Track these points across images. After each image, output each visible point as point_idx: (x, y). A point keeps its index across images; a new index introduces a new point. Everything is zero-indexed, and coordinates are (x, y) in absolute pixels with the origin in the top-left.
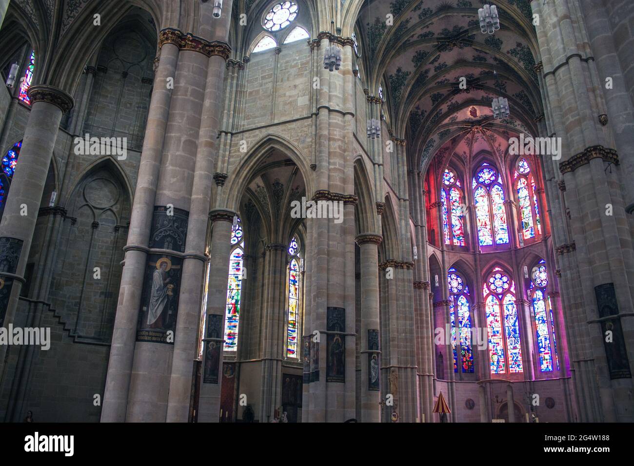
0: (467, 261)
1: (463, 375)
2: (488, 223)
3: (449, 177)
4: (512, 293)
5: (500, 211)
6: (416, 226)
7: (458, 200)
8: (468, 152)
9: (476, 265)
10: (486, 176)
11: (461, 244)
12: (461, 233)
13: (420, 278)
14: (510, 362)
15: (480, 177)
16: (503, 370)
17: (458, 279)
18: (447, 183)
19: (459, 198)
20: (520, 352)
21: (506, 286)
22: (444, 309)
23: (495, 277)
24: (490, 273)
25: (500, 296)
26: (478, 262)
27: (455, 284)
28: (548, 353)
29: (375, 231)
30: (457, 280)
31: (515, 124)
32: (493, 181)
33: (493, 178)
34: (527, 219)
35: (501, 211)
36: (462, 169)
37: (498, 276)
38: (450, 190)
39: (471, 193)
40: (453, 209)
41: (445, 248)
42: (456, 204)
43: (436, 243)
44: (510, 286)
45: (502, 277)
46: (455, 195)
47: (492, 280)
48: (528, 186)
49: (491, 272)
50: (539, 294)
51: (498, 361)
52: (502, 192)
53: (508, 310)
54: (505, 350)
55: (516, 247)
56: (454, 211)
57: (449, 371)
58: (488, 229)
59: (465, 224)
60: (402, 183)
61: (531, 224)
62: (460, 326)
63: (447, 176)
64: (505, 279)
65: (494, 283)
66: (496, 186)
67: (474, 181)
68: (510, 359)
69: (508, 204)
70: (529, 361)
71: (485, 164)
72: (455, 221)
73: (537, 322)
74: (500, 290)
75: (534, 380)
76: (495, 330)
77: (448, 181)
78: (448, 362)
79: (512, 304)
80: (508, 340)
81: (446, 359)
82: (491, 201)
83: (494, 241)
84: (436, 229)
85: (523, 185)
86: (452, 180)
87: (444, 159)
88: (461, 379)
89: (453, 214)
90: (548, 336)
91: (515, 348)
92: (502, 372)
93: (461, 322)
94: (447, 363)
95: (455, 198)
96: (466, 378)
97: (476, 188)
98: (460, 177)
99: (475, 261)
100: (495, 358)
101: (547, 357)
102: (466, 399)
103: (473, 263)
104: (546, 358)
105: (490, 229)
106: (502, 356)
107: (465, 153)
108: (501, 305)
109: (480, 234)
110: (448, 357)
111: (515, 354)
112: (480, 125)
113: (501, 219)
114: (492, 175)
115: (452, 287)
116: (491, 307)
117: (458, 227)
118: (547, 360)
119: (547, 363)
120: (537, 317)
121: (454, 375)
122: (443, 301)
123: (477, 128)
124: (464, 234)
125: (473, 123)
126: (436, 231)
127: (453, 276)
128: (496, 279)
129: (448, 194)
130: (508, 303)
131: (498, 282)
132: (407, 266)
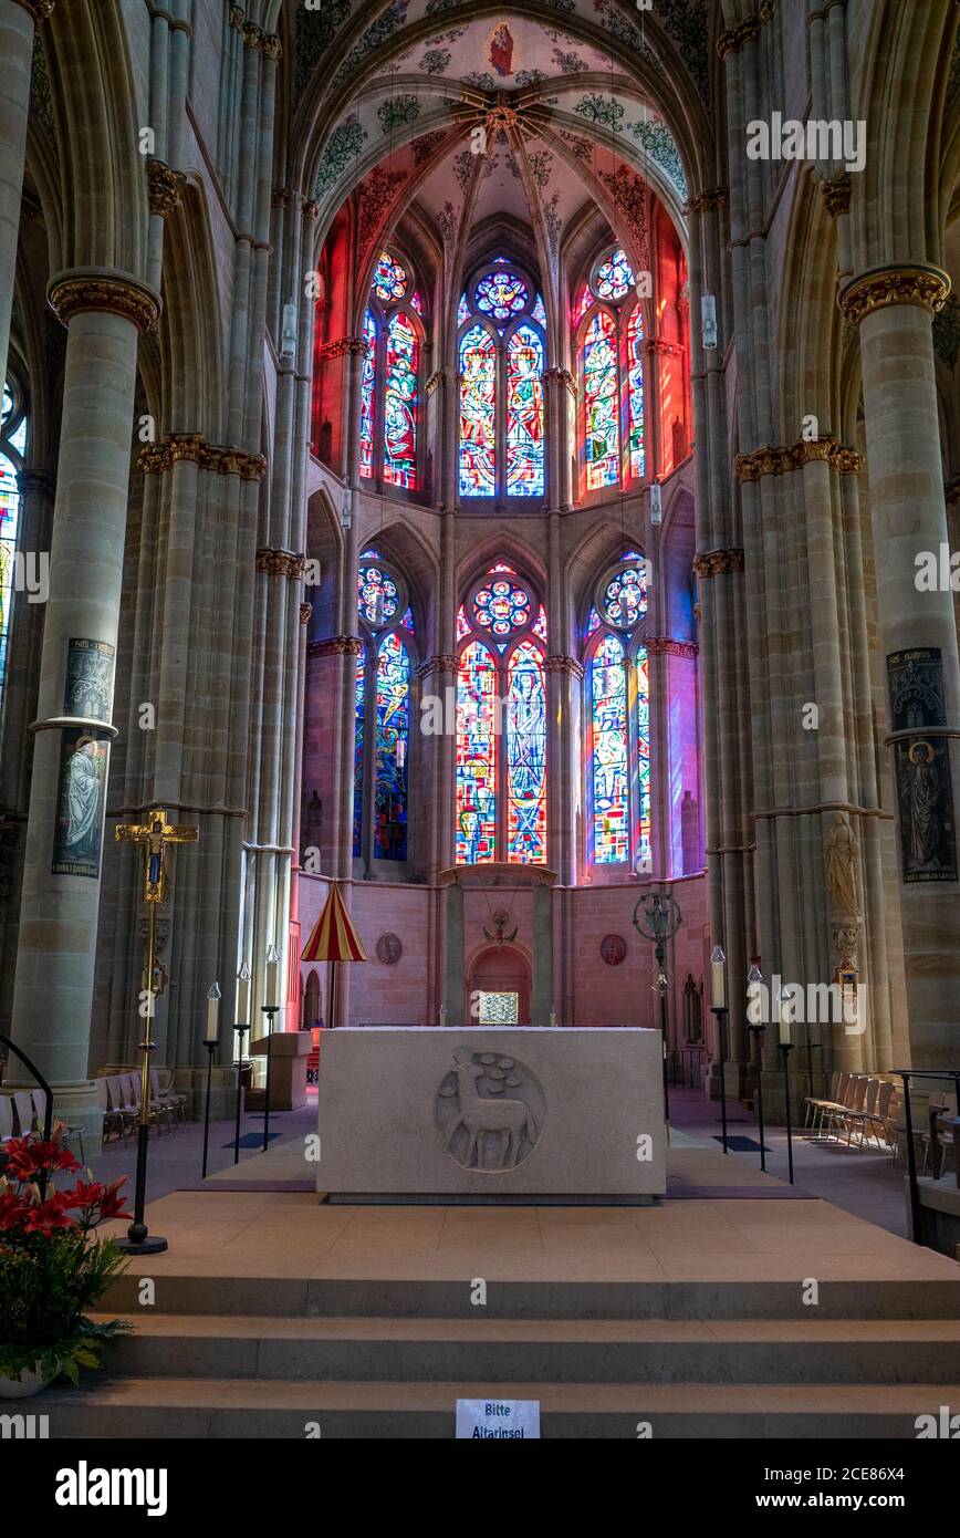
0: (420, 532)
1: (376, 863)
2: (490, 433)
3: (389, 280)
4: (535, 640)
5: (526, 401)
6: (280, 373)
7: (410, 352)
8: (458, 202)
9: (443, 547)
10: (500, 294)
11: (403, 482)
12: (409, 451)
13: (277, 539)
14: (511, 835)
15: (481, 296)
16: (488, 857)
17: (386, 583)
18: (384, 295)
19: (416, 347)
20: (543, 807)
21: (521, 618)
22: (336, 664)
23: (491, 591)
24: (479, 577)
25: (501, 648)
26: (450, 538)
27: (372, 596)
28: (620, 814)
29: (131, 269)
30: (381, 585)
31: (619, 121)
32: (518, 312)
33: (519, 305)
34: (602, 433)
35: (528, 404)
36: (434, 259)
37: (501, 589)
38: (389, 317)
39: (451, 337)
40: (393, 377)
41: (358, 484)
42: (404, 364)
43: (334, 462)
44: (533, 619)
45: (512, 591)
46: (402, 337)
47: (482, 598)
48: (617, 340)
49: (484, 574)
50: (611, 647)
51: (479, 830)
52: (540, 348)
53: (521, 689)
54: (501, 798)
55: (564, 507)
56: (394, 384)
57: (337, 848)
58: (486, 451)
59: (422, 426)
60: (252, 184)
61: (612, 450)
62: (379, 721)
63: (384, 274)
64: (519, 599)
65: (487, 608)
66: (524, 330)
67: (463, 305)
68: (512, 826)
69: (554, 381)
70: (566, 833)
71: (501, 261)
72: (394, 412)
73: (597, 726)
74: (504, 628)
75: (574, 884)
76: (476, 740)
77: (389, 290)
78: (337, 822)
79: (532, 671)
80: (511, 773)
81: (332, 812)
82: (505, 370)
83: (501, 486)
84: (339, 423)
85: (601, 335)
86: (399, 291)
87: (385, 210)
88: (368, 875)
89: (389, 392)
90: (624, 767)
91: (528, 796)
92: (485, 861)
93: (383, 711)
94: (332, 825)
95: (403, 346)
96: (382, 875)
97: (468, 327)
98: (422, 284)
99: (443, 535)
100: (471, 820)
101: (615, 823)
102: (378, 935)
103: (435, 541)
104: (612, 827)
105: (493, 451)
106: (491, 818)
107: (449, 207)
108: (502, 674)
109: (464, 462)
110: (337, 807)
111: (527, 811)
112: (513, 107)
113: (528, 426)
114: (519, 296)
115: (365, 606)
116: (472, 675)
117: (401, 433)
118: (613, 832)
119: (614, 840)
120: (598, 713)
121: (350, 860)
122: (339, 640)
123: (502, 117)
124: (416, 455)
125: (493, 96)
126: (335, 427)
127: (372, 574)
128: (494, 596)
129: (384, 331)
130: (521, 667)
131: (501, 605)
132: (243, 469)
